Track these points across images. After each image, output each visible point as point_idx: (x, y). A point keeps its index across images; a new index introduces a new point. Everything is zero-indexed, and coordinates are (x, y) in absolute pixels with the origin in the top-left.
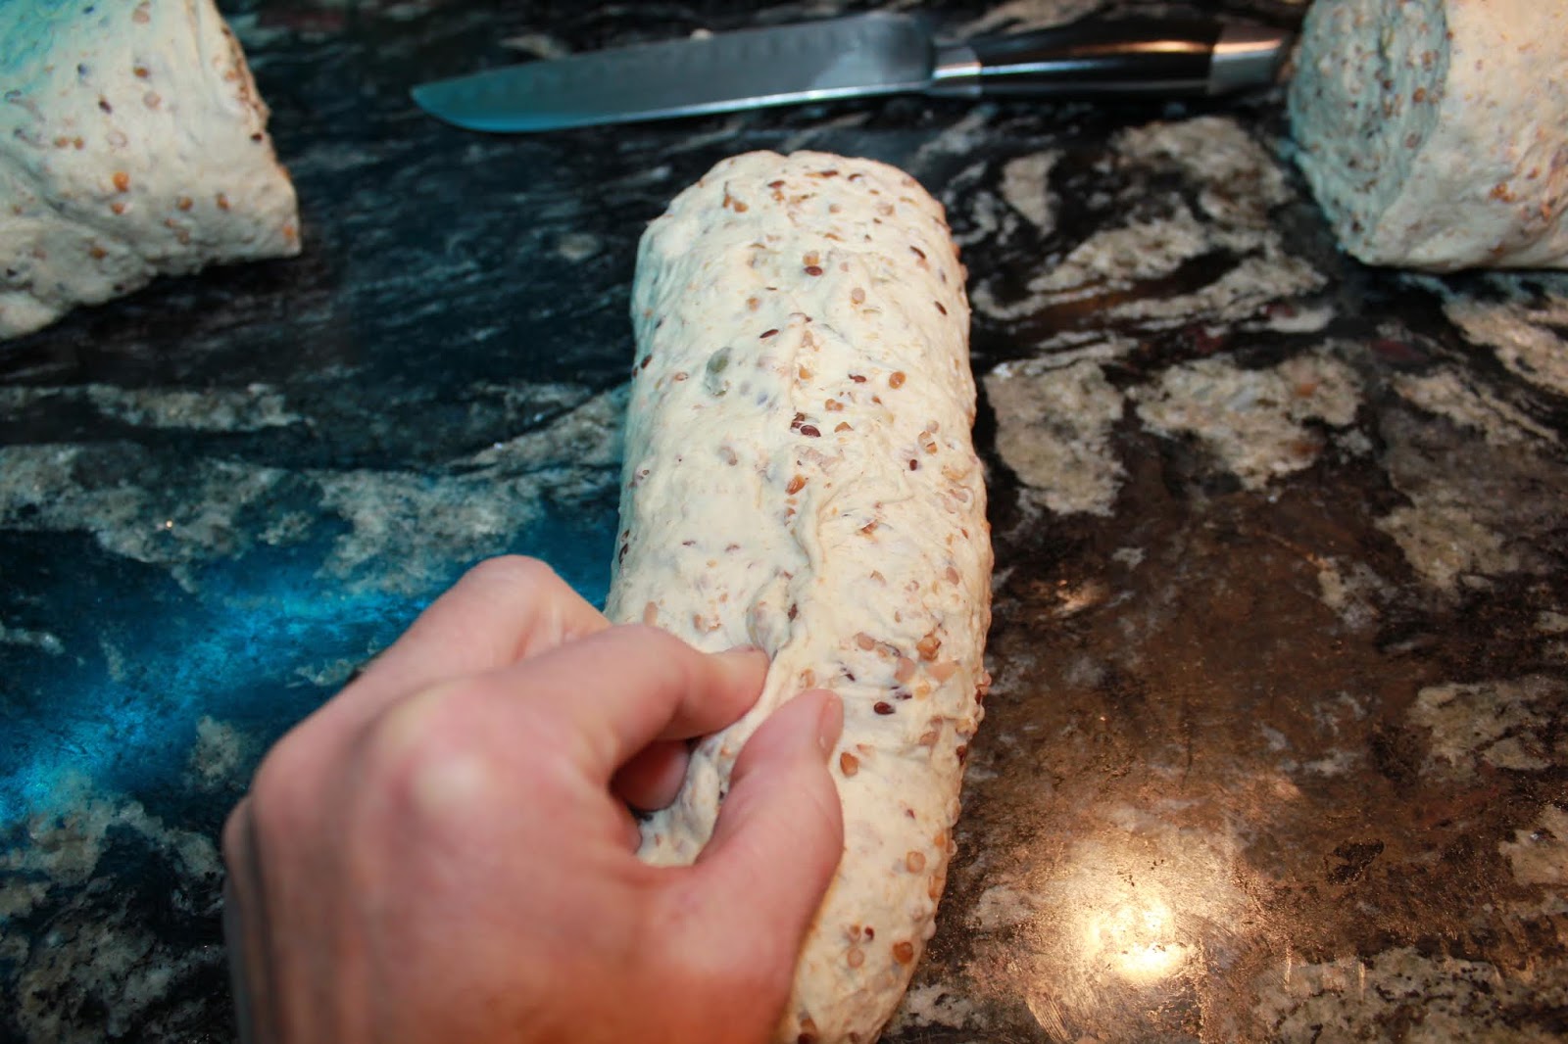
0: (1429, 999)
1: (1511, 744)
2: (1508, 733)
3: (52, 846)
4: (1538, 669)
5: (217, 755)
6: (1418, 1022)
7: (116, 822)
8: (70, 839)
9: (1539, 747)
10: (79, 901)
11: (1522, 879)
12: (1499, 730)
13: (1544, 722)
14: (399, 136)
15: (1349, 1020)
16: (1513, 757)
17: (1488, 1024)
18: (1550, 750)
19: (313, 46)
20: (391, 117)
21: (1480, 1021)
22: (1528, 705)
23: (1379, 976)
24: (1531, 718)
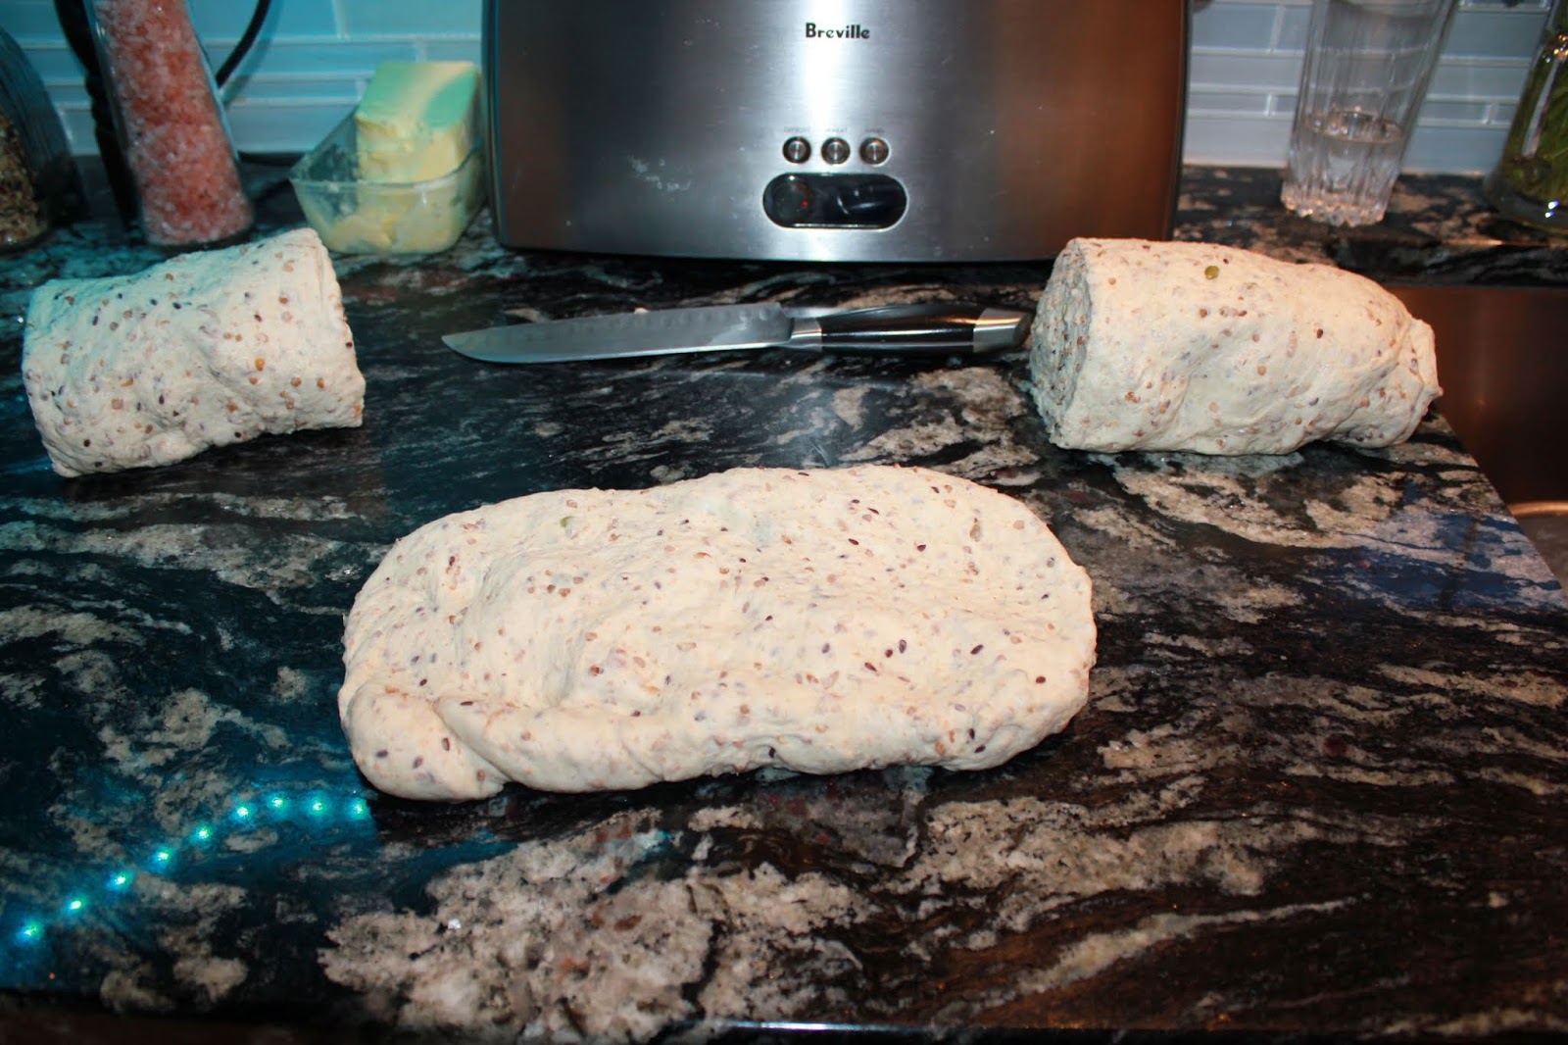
0: (1041, 821)
1: (1115, 699)
2: (1114, 693)
3: (178, 731)
4: (1141, 662)
5: (291, 687)
6: (1032, 832)
7: (223, 719)
8: (192, 728)
9: (1132, 700)
10: (196, 758)
11: (1109, 765)
12: (1108, 691)
13: (1137, 688)
14: (432, 364)
15: (989, 830)
16: (1114, 705)
17: (1075, 834)
18: (1139, 702)
19: (375, 308)
20: (426, 352)
21: (1069, 833)
22: (1129, 679)
23: (1011, 810)
24: (1130, 687)
